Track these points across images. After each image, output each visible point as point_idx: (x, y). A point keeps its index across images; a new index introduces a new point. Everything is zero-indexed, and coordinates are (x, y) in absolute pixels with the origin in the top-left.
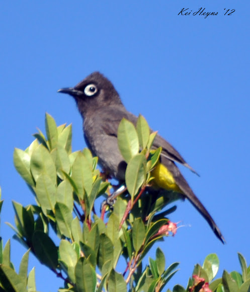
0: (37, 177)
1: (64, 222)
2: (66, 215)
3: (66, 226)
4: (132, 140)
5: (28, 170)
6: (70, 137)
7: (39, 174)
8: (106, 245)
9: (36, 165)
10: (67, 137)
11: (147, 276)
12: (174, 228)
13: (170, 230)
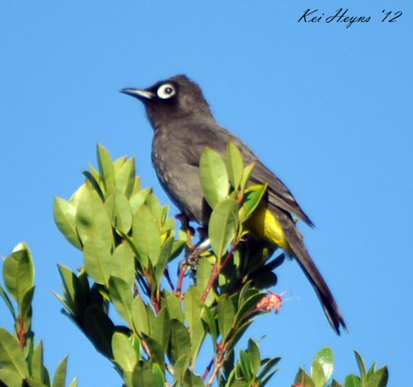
0: (85, 238)
1: (121, 302)
2: (124, 293)
3: (124, 307)
4: (219, 176)
5: (74, 228)
6: (133, 174)
7: (87, 235)
8: (180, 334)
9: (84, 222)
10: (128, 174)
11: (236, 377)
12: (277, 302)
13: (272, 305)
